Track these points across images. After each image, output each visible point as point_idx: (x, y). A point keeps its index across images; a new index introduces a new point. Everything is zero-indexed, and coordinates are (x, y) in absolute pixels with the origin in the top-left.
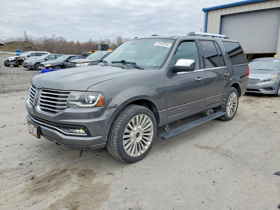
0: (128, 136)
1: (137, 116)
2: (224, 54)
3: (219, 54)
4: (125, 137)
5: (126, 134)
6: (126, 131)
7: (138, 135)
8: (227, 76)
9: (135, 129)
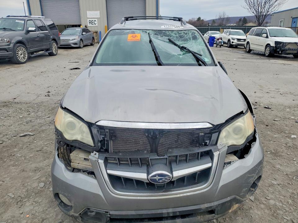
0: (18, 56)
1: (18, 48)
2: (46, 26)
3: (44, 25)
4: (17, 56)
5: (17, 55)
6: (17, 54)
7: (21, 54)
8: (49, 35)
9: (19, 53)
